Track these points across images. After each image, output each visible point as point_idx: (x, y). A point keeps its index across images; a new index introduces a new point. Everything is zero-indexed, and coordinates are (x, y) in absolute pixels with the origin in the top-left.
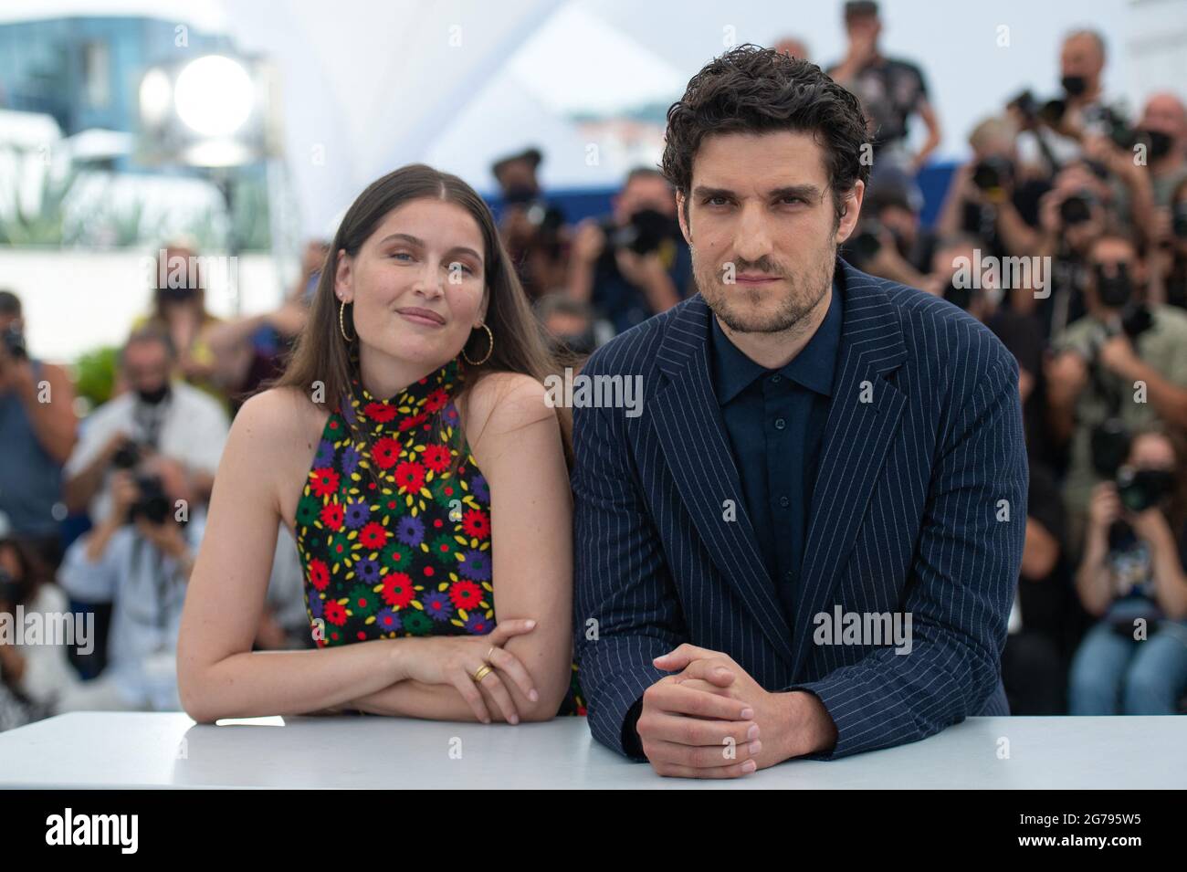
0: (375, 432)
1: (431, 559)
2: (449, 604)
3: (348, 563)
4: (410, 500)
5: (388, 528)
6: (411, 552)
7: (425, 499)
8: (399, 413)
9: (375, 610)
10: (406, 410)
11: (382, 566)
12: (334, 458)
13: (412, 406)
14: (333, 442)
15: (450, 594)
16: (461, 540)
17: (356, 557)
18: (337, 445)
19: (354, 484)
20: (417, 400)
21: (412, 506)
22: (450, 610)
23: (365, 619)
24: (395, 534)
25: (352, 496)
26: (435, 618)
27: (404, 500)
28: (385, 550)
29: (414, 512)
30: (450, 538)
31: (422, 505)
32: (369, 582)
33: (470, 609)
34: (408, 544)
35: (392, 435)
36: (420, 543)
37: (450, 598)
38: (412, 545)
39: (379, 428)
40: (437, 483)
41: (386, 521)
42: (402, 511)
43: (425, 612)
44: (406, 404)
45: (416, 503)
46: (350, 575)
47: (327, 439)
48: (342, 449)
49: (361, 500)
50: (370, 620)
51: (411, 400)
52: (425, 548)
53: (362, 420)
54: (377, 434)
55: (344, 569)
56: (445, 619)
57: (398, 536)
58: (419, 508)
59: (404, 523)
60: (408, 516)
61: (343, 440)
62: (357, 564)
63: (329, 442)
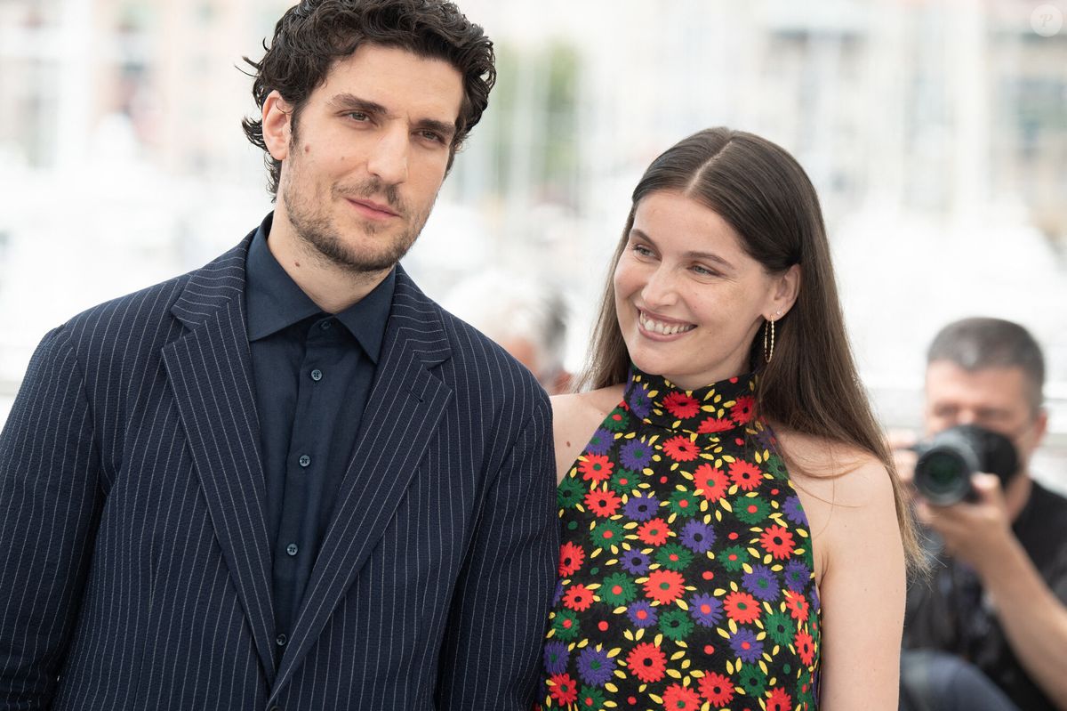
0: (671, 428)
1: (716, 566)
2: (721, 611)
3: (615, 550)
4: (704, 506)
5: (671, 527)
6: (693, 557)
7: (723, 510)
8: (702, 410)
9: (630, 599)
10: (710, 409)
11: (654, 561)
12: (612, 448)
13: (718, 406)
14: (614, 431)
15: (725, 602)
16: (754, 553)
17: (626, 546)
18: (618, 436)
19: (644, 479)
20: (724, 400)
21: (706, 513)
22: (721, 617)
23: (614, 608)
24: (678, 535)
25: (641, 490)
26: (698, 622)
27: (699, 504)
29: (707, 519)
30: (743, 549)
31: (718, 515)
32: (633, 573)
33: (742, 622)
34: (691, 549)
35: (688, 435)
36: (706, 550)
37: (724, 605)
38: (695, 551)
39: (676, 424)
40: (740, 499)
41: (672, 519)
42: (693, 514)
43: (689, 613)
44: (710, 402)
45: (711, 511)
46: (611, 562)
47: (607, 429)
48: (623, 440)
49: (651, 494)
50: (620, 610)
51: (718, 399)
52: (711, 555)
53: (658, 412)
54: (673, 430)
55: (607, 554)
56: (711, 626)
57: (681, 538)
58: (714, 518)
59: (692, 528)
60: (699, 522)
61: (626, 433)
62: (625, 553)
63: (608, 432)
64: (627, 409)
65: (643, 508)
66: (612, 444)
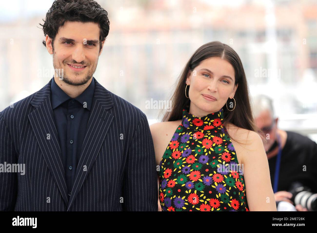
1: (209, 167)
2: (212, 180)
3: (180, 168)
4: (205, 151)
5: (196, 158)
6: (202, 165)
7: (211, 151)
8: (204, 123)
9: (186, 182)
10: (206, 123)
11: (191, 169)
12: (178, 138)
13: (209, 122)
14: (179, 133)
15: (213, 177)
16: (220, 161)
17: (183, 166)
18: (180, 134)
19: (187, 144)
20: (210, 120)
21: (206, 152)
22: (212, 182)
23: (182, 185)
24: (198, 160)
25: (186, 148)
26: (206, 185)
27: (204, 150)
28: (193, 164)
29: (206, 154)
30: (217, 160)
31: (210, 153)
32: (186, 173)
33: (219, 182)
34: (202, 163)
35: (201, 131)
36: (206, 163)
37: (213, 178)
38: (203, 163)
39: (197, 128)
40: (216, 147)
41: (196, 155)
42: (202, 154)
43: (203, 182)
44: (206, 121)
45: (207, 152)
46: (180, 171)
48: (181, 135)
49: (189, 148)
50: (183, 185)
51: (209, 120)
52: (207, 164)
53: (191, 125)
54: (196, 130)
55: (178, 170)
56: (210, 185)
57: (199, 161)
58: (208, 153)
59: (202, 157)
60: (204, 155)
61: (182, 133)
62: (183, 168)
63: (177, 133)
64: (182, 126)
65: (187, 153)
66: (178, 137)
